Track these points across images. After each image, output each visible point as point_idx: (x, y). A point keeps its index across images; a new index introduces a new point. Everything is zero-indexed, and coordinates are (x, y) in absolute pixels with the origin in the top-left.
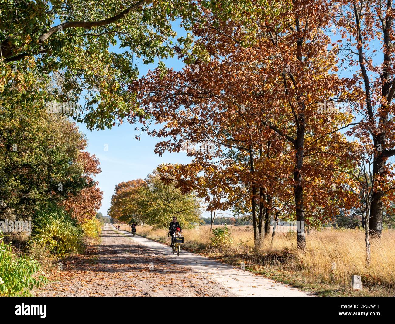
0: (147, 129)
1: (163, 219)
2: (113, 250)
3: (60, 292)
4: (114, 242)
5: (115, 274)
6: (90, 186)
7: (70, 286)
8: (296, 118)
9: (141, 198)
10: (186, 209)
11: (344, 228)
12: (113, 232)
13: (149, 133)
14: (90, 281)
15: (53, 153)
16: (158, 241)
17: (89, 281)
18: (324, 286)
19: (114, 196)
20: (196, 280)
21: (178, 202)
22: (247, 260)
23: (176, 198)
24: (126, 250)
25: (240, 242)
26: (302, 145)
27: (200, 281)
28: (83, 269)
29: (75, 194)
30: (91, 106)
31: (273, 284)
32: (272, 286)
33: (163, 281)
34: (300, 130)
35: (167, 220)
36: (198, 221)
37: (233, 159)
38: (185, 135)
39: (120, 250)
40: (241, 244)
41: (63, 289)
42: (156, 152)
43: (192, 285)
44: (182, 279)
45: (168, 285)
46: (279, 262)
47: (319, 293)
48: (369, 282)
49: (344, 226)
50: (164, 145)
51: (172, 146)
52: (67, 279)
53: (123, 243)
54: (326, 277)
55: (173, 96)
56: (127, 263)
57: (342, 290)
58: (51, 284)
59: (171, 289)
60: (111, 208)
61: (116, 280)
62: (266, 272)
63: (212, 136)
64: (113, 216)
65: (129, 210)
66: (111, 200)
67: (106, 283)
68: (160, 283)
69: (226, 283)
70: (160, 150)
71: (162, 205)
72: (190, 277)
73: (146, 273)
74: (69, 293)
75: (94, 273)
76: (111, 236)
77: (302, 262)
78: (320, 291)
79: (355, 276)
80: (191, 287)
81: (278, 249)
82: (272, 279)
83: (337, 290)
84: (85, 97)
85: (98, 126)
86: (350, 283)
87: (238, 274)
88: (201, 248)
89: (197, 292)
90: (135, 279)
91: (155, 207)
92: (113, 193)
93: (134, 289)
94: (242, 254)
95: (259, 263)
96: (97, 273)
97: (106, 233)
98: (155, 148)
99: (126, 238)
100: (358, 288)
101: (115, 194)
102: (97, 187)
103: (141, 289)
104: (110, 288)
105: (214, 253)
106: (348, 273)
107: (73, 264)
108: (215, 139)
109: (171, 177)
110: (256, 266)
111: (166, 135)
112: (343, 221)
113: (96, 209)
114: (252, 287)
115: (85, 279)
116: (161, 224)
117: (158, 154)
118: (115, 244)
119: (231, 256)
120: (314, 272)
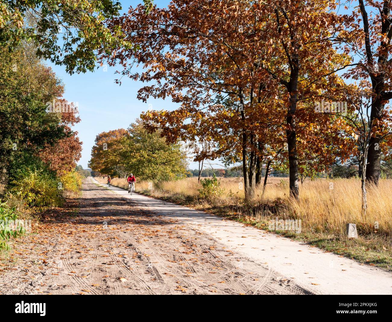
0: (128, 72)
1: (147, 171)
2: (95, 203)
3: (39, 245)
4: (95, 195)
5: (97, 226)
6: (68, 136)
7: (50, 238)
8: (290, 59)
9: (124, 148)
10: (172, 160)
11: (340, 178)
12: (94, 186)
13: (131, 77)
14: (71, 233)
15: (28, 100)
16: (142, 194)
17: (69, 234)
18: (318, 235)
19: (94, 147)
20: (183, 231)
21: (163, 153)
22: (237, 211)
23: (161, 148)
24: (109, 203)
25: (230, 194)
26: (296, 88)
27: (187, 232)
28: (63, 222)
29: (52, 144)
30: (70, 47)
31: (264, 235)
32: (263, 236)
33: (148, 233)
34: (294, 72)
35: (152, 172)
36: (185, 173)
37: (221, 105)
38: (170, 78)
39: (102, 203)
40: (231, 196)
41: (42, 242)
42: (139, 98)
43: (179, 237)
44: (168, 230)
45: (153, 237)
46: (270, 212)
47: (313, 242)
48: (365, 230)
49: (340, 176)
50: (148, 89)
51: (156, 91)
52: (46, 232)
53: (105, 196)
54: (320, 227)
55: (156, 36)
56: (109, 216)
57: (337, 238)
58: (29, 236)
59: (156, 240)
60: (92, 160)
61: (98, 232)
62: (257, 223)
63: (200, 80)
64: (94, 168)
65: (111, 162)
66: (91, 152)
67: (88, 235)
68: (145, 235)
69: (214, 234)
70: (143, 95)
71: (146, 156)
72: (176, 228)
73: (130, 225)
74: (49, 245)
75: (75, 226)
76: (93, 190)
77: (295, 212)
78: (313, 240)
79: (350, 224)
80: (178, 238)
81: (270, 200)
82: (263, 230)
83: (331, 239)
84: (64, 37)
85: (79, 69)
86: (344, 232)
87: (227, 225)
88: (189, 200)
89: (184, 243)
90: (118, 231)
91: (139, 158)
92: (94, 144)
93: (117, 240)
94: (232, 206)
95: (249, 214)
96: (77, 225)
97: (87, 186)
98: (138, 93)
99: (109, 191)
100: (353, 237)
101: (95, 145)
102: (76, 137)
103: (125, 240)
104: (91, 240)
105: (202, 204)
106: (344, 222)
107: (52, 216)
108: (202, 83)
109: (155, 124)
110: (247, 217)
111: (150, 79)
112: (339, 171)
113: (76, 161)
114: (242, 237)
115: (65, 232)
116: (145, 176)
117: (142, 100)
118: (97, 197)
119: (220, 208)
120: (307, 222)
